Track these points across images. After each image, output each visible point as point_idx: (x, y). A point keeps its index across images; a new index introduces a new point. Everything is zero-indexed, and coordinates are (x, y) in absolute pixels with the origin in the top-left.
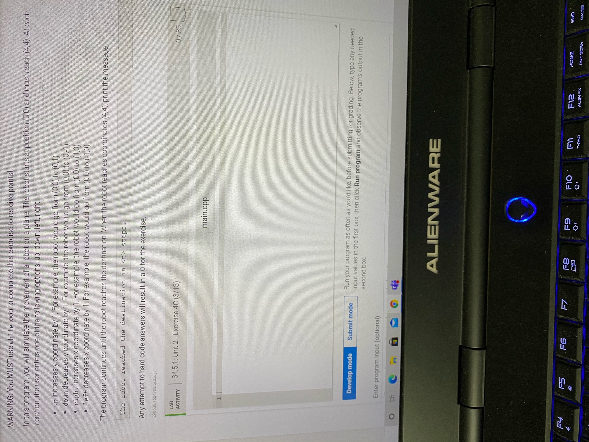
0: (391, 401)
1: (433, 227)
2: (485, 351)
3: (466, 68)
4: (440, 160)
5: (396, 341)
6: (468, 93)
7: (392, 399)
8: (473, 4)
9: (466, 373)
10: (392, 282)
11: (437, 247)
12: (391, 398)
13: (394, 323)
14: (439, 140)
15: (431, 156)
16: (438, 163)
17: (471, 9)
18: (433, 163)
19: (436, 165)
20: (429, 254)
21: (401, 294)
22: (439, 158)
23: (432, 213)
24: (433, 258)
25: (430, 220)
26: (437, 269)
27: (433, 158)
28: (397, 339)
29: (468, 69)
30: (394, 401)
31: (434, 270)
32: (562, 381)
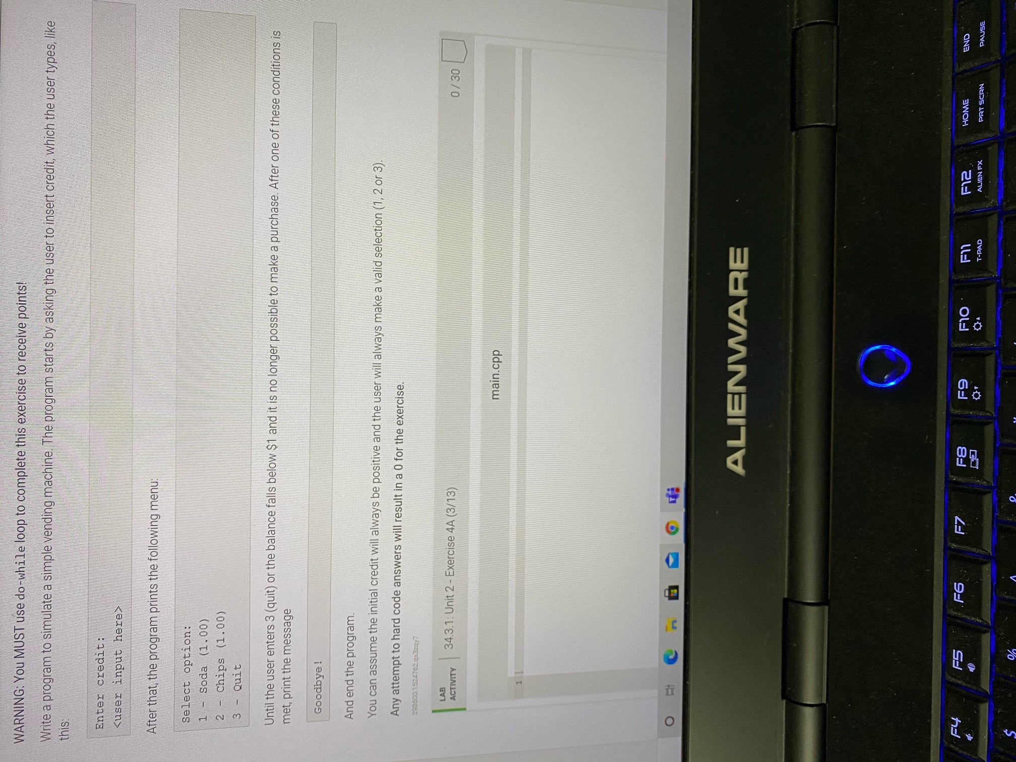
0: (667, 694)
1: (736, 397)
2: (826, 608)
3: (789, 128)
4: (747, 284)
5: (675, 591)
6: (793, 170)
7: (670, 691)
8: (799, 22)
9: (795, 645)
10: (668, 490)
11: (743, 430)
12: (667, 690)
13: (671, 560)
14: (746, 250)
15: (732, 275)
16: (745, 288)
17: (797, 29)
18: (736, 288)
19: (741, 292)
20: (731, 443)
21: (684, 510)
22: (745, 280)
23: (736, 373)
24: (737, 449)
25: (731, 385)
26: (744, 468)
27: (736, 280)
28: (677, 587)
29: (792, 130)
30: (672, 694)
31: (739, 469)
32: (957, 656)
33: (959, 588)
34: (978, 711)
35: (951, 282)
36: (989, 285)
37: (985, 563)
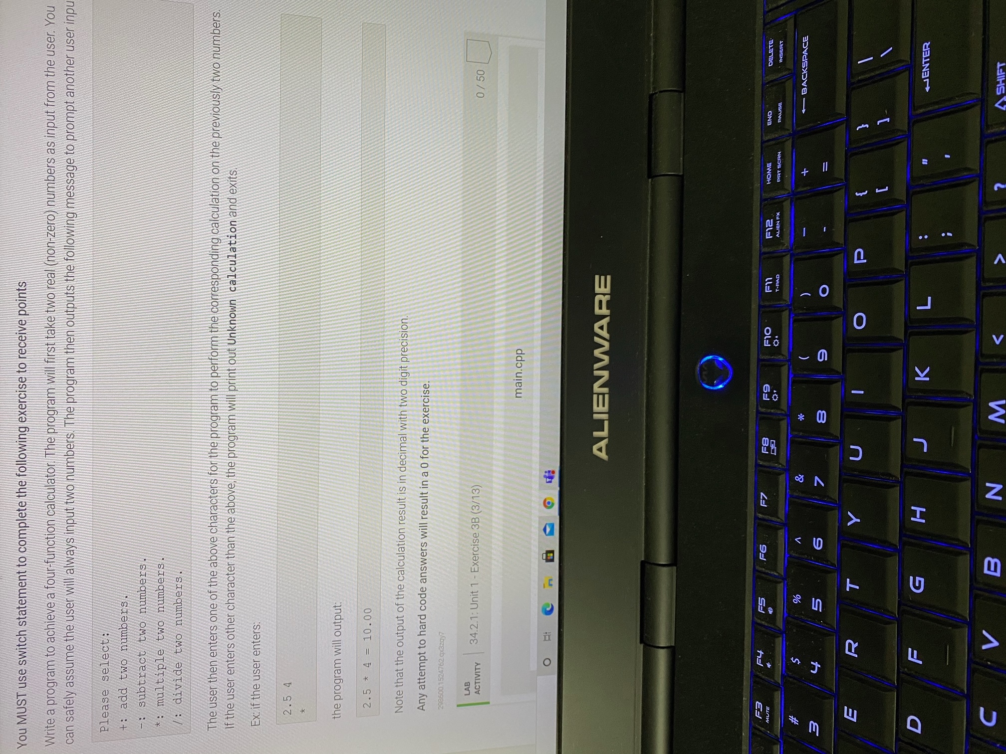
0: (545, 640)
1: (601, 397)
2: (675, 568)
3: (646, 176)
4: (609, 305)
5: (552, 555)
6: (649, 211)
7: (547, 637)
8: (654, 89)
9: (650, 599)
10: (546, 472)
11: (606, 423)
12: (545, 636)
13: (548, 530)
14: (609, 277)
15: (597, 298)
16: (608, 308)
17: (653, 95)
18: (600, 308)
19: (605, 311)
20: (596, 434)
21: (558, 489)
22: (608, 302)
23: (601, 377)
24: (602, 439)
25: (596, 387)
26: (607, 454)
27: (601, 302)
28: (552, 552)
29: (649, 178)
30: (549, 639)
31: (603, 455)
32: (762, 602)
33: (763, 549)
34: (774, 643)
35: (760, 307)
36: (783, 311)
37: (780, 529)
